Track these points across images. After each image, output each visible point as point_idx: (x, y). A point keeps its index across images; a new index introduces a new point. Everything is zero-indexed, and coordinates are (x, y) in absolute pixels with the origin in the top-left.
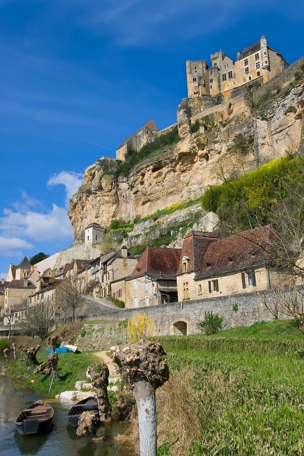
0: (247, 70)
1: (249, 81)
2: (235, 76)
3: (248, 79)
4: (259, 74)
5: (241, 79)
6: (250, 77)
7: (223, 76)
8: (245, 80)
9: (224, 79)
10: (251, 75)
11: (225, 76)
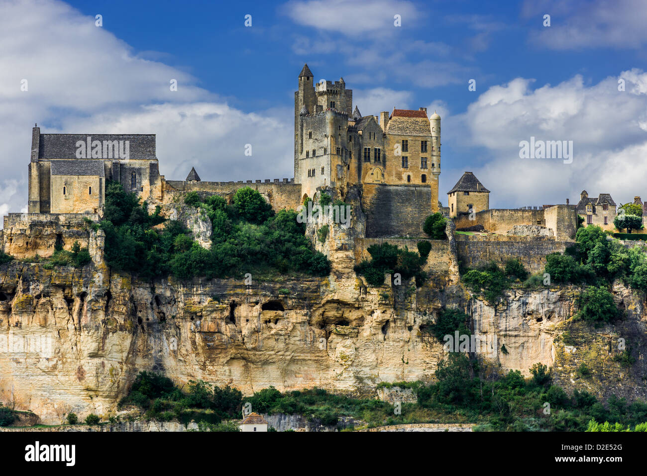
0: (405, 160)
1: (406, 182)
2: (384, 161)
3: (405, 177)
4: (424, 178)
5: (394, 173)
6: (409, 177)
7: (365, 153)
8: (400, 178)
9: (367, 159)
10: (411, 174)
11: (369, 153)
